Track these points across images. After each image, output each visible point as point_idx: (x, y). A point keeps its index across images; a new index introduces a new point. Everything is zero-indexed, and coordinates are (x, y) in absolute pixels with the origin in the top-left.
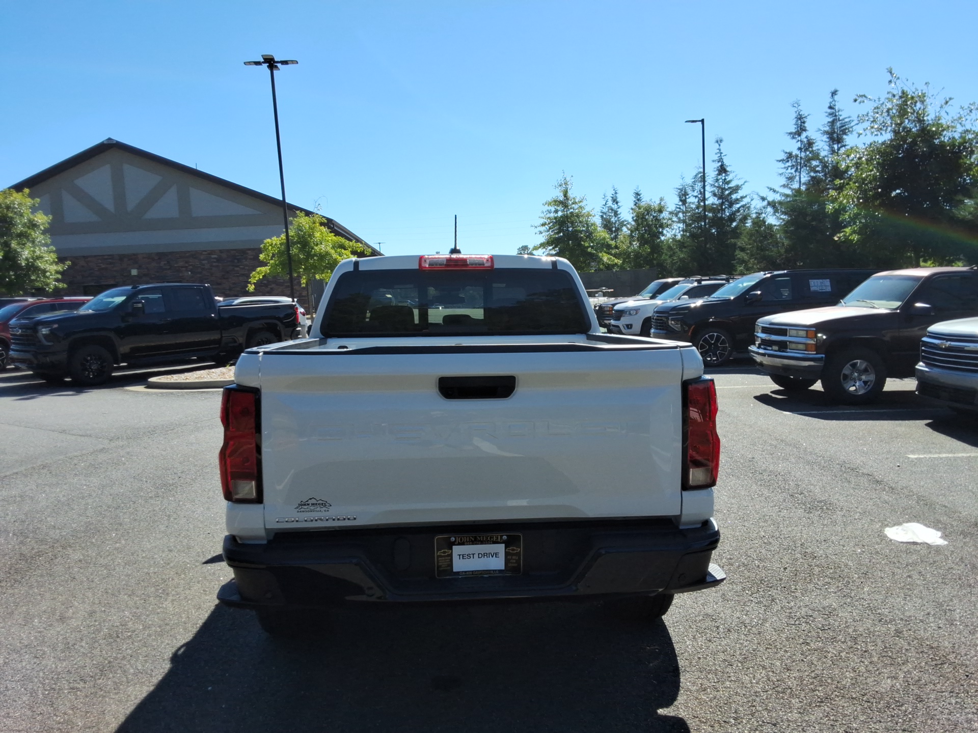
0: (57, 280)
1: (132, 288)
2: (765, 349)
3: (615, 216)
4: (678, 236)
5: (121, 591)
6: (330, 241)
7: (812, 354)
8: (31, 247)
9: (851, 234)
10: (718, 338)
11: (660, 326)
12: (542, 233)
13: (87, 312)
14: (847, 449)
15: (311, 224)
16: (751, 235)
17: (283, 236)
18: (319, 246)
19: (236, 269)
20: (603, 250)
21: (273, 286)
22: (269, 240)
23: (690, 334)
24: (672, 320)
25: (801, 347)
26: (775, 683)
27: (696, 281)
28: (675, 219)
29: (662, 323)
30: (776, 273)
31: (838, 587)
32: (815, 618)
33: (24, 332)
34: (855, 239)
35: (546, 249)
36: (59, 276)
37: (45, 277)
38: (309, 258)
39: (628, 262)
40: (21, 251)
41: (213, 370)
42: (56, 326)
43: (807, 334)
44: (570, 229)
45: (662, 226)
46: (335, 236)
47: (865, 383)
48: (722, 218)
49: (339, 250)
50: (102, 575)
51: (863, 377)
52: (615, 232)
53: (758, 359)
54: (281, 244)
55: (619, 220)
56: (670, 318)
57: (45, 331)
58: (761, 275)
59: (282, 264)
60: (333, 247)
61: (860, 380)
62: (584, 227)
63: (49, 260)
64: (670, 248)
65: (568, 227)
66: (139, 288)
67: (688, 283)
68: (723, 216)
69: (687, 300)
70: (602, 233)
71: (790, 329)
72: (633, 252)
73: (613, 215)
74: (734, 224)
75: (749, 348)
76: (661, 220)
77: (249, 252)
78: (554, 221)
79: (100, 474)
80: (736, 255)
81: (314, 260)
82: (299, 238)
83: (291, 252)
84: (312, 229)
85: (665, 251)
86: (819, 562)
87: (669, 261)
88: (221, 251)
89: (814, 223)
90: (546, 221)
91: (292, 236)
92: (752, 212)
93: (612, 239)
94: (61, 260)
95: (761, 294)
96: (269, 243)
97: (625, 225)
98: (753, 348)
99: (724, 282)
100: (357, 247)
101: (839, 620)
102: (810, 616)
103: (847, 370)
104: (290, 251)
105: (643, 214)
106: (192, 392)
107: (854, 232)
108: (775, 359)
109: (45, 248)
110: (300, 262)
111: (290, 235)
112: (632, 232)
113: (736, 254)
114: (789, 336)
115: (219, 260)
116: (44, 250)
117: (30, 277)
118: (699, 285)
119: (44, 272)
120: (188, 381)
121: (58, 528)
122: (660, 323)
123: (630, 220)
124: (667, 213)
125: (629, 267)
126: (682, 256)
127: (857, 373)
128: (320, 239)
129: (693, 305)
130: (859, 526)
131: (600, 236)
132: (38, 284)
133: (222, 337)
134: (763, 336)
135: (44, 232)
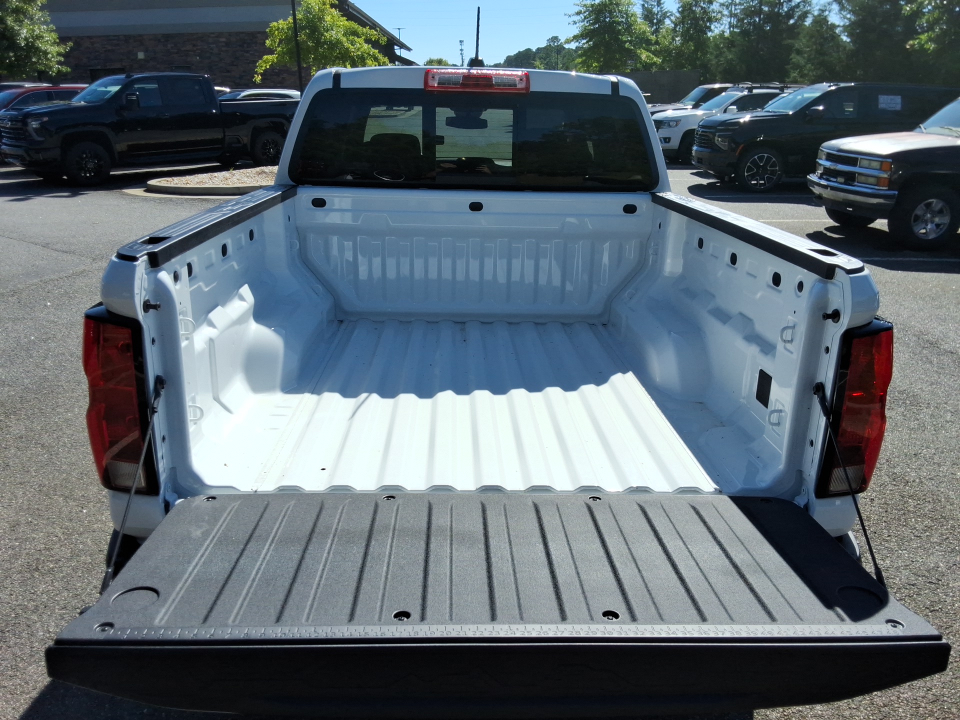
0: (59, 63)
1: (126, 77)
2: (827, 180)
3: (658, 6)
4: (726, 32)
5: (58, 489)
6: (341, 26)
7: (883, 189)
8: (30, 25)
9: (927, 42)
10: (769, 159)
11: (704, 143)
12: (576, 24)
13: (79, 104)
14: (922, 313)
15: (321, 6)
16: (812, 37)
17: (290, 19)
18: (329, 33)
19: (246, 54)
20: (642, 46)
21: (285, 75)
22: (275, 24)
23: (737, 154)
24: (719, 136)
25: (872, 180)
26: (883, 709)
27: (747, 88)
28: (726, 12)
29: (707, 140)
30: (842, 85)
31: (942, 535)
32: (920, 589)
33: (14, 125)
34: (931, 48)
35: (579, 43)
36: (62, 59)
37: (48, 59)
38: (318, 47)
39: (668, 61)
40: (20, 30)
41: (216, 174)
42: (46, 119)
43: (881, 165)
44: (607, 20)
45: (710, 20)
46: (347, 20)
47: (938, 226)
48: (779, 14)
49: (351, 38)
50: (41, 461)
51: (937, 220)
52: (656, 25)
53: (817, 190)
54: (288, 29)
55: (661, 11)
56: (717, 134)
57: (34, 124)
58: (826, 87)
59: (289, 52)
60: (345, 35)
61: (932, 222)
62: (623, 17)
63: (50, 41)
64: (717, 46)
65: (606, 18)
66: (133, 77)
67: (737, 91)
68: (781, 11)
69: (734, 114)
70: (642, 26)
71: (861, 159)
72: (675, 49)
73: (655, 4)
74: (792, 22)
75: (808, 177)
76: (709, 12)
77: (259, 35)
78: (591, 9)
79: (72, 307)
80: (791, 59)
81: (325, 48)
82: (308, 22)
83: (299, 39)
84: (321, 12)
85: (711, 50)
86: (912, 491)
87: (714, 62)
88: (230, 34)
89: (885, 26)
90: (581, 9)
91: (300, 20)
92: (815, 9)
93: (653, 34)
94: (63, 40)
95: (823, 110)
96: (275, 27)
97: (668, 17)
98: (813, 177)
99: (777, 91)
100: (372, 35)
101: (951, 594)
102: (913, 585)
103: (919, 211)
104: (298, 37)
105: (691, 4)
106: (192, 199)
107: (930, 39)
108: (839, 193)
109: (45, 27)
110: (309, 50)
111: (297, 18)
112: (676, 25)
113: (791, 57)
114: (860, 167)
115: (227, 44)
116: (44, 29)
117: (31, 58)
118: (749, 94)
119: (46, 53)
120: (188, 186)
121: (8, 385)
122: (704, 139)
123: (675, 11)
124: (718, 4)
125: (668, 67)
126: (730, 57)
127: (930, 213)
128: (331, 23)
129: (742, 121)
130: (953, 433)
131: (640, 29)
132: (40, 67)
133: (225, 136)
134: (828, 164)
135: (42, 8)
